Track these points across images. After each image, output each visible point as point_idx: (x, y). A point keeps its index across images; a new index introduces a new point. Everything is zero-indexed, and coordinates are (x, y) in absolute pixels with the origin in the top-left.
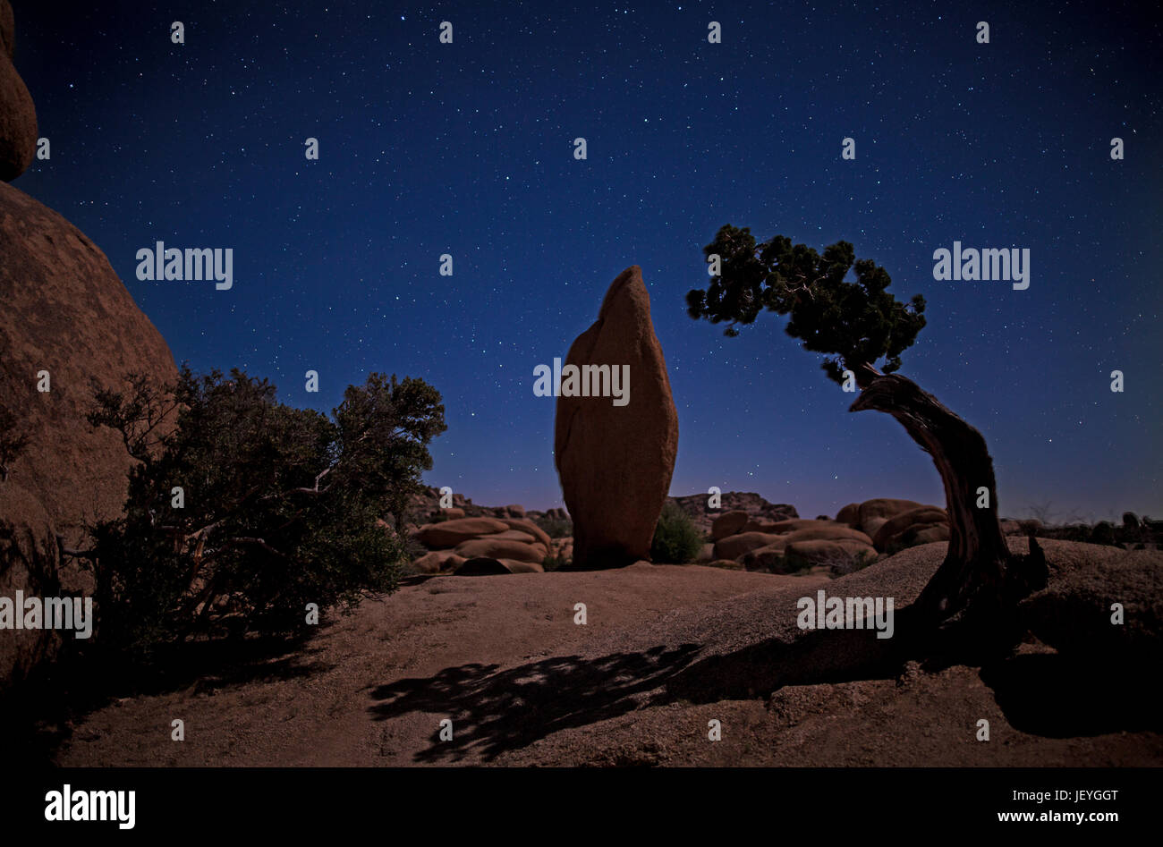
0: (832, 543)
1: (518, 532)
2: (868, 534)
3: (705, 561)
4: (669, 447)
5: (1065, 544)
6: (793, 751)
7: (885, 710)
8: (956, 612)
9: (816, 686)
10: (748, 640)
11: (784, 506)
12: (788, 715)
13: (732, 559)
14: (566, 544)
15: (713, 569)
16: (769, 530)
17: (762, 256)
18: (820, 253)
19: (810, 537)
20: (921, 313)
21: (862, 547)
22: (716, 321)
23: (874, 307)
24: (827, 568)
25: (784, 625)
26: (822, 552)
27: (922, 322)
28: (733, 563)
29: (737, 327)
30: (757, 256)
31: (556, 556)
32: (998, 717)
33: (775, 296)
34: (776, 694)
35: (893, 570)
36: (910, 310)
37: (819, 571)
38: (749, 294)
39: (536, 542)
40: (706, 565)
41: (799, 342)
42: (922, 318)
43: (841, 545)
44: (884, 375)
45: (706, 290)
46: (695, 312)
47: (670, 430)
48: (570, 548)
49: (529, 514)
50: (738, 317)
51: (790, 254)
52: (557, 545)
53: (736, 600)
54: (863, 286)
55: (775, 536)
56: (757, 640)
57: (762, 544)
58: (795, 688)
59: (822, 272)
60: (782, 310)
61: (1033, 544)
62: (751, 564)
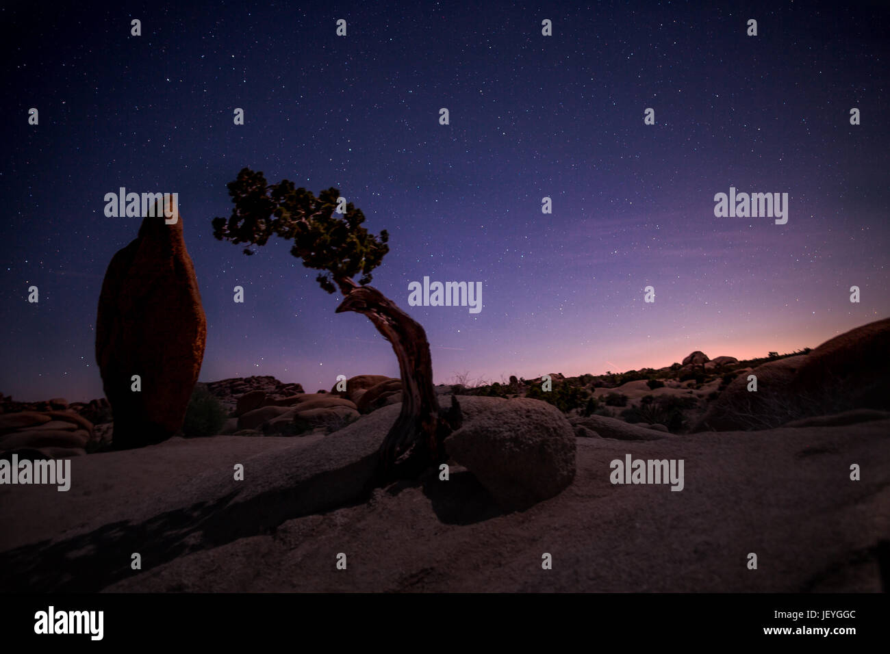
0: (328, 409)
1: (61, 422)
2: (353, 402)
3: (231, 432)
4: (199, 343)
5: (473, 398)
6: (293, 567)
7: (359, 526)
8: (406, 451)
9: (311, 517)
10: (260, 489)
11: (293, 384)
12: (290, 541)
13: (253, 429)
14: (108, 428)
15: (236, 437)
16: (281, 403)
17: (272, 194)
18: (316, 196)
19: (312, 406)
20: (386, 243)
21: (348, 411)
22: (236, 242)
23: (353, 237)
24: (324, 428)
25: (287, 475)
26: (320, 417)
27: (386, 249)
28: (253, 431)
29: (254, 248)
30: (268, 195)
31: (98, 439)
32: (432, 518)
33: (281, 226)
34: (280, 527)
35: (366, 426)
36: (378, 240)
37: (318, 431)
38: (262, 223)
39: (79, 429)
40: (232, 435)
41: (300, 260)
42: (386, 246)
43: (333, 411)
44: (360, 286)
45: (228, 218)
46: (219, 235)
47: (200, 329)
48: (111, 432)
49: (72, 405)
50: (253, 241)
51: (293, 194)
52: (99, 430)
53: (252, 460)
54: (346, 221)
55: (287, 408)
56: (267, 489)
57: (276, 414)
58: (295, 520)
59: (317, 210)
60: (287, 236)
61: (454, 400)
62: (268, 430)
